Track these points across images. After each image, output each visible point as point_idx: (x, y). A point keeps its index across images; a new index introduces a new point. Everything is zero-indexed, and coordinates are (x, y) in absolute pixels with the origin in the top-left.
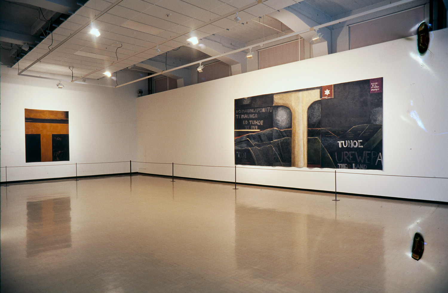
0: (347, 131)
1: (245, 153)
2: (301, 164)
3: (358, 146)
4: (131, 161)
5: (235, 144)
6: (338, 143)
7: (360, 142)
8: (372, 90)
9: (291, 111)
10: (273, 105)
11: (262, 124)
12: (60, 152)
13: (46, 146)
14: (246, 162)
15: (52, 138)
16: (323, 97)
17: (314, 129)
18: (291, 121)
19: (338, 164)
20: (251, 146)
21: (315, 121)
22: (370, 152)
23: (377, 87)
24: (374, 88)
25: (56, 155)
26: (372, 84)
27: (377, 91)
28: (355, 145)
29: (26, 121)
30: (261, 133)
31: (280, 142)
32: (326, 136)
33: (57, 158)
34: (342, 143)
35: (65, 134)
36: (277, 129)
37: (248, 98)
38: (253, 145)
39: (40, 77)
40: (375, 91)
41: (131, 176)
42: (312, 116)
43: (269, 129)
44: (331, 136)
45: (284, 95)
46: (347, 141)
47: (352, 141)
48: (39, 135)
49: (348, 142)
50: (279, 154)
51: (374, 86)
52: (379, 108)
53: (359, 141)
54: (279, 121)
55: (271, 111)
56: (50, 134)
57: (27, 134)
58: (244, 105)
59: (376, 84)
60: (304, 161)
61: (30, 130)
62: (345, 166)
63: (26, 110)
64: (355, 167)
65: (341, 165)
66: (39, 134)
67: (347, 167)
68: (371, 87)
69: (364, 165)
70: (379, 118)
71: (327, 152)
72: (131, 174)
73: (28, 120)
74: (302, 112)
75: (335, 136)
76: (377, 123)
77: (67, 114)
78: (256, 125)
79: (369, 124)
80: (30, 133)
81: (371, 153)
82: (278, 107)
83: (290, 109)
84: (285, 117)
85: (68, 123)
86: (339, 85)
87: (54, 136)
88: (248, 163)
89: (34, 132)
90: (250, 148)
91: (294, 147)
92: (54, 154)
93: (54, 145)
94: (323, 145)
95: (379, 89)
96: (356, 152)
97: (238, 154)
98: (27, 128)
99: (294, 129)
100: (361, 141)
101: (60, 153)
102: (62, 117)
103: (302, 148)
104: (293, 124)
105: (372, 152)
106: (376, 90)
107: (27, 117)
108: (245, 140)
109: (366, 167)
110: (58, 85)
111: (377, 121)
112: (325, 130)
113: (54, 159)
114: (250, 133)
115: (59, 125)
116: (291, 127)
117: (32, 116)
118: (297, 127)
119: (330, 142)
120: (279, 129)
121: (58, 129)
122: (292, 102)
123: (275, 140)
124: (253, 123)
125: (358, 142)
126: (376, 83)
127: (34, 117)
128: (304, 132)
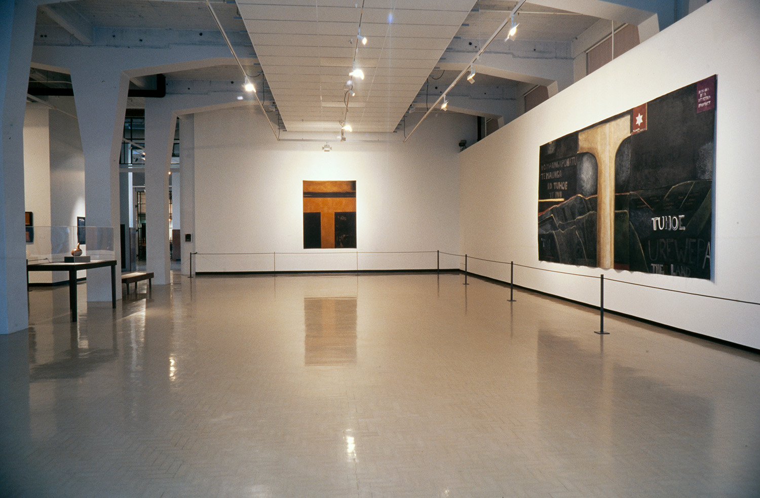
0: (664, 196)
1: (550, 240)
2: (607, 262)
3: (679, 228)
4: (438, 251)
5: (539, 224)
6: (653, 221)
7: (682, 219)
8: (699, 105)
9: (596, 161)
10: (578, 152)
11: (566, 189)
12: (344, 236)
13: (328, 228)
14: (550, 257)
15: (334, 217)
16: (634, 131)
17: (623, 194)
18: (597, 180)
19: (652, 264)
20: (555, 228)
21: (624, 178)
22: (694, 241)
23: (707, 98)
24: (702, 102)
25: (340, 240)
26: (700, 92)
27: (708, 106)
28: (675, 227)
29: (304, 197)
30: (565, 204)
31: (584, 221)
32: (638, 207)
33: (341, 244)
34: (657, 221)
35: (351, 211)
36: (582, 196)
37: (553, 142)
38: (557, 225)
39: (303, 140)
40: (704, 106)
41: (438, 274)
42: (620, 168)
43: (573, 197)
44: (642, 208)
45: (590, 131)
46: (663, 217)
47: (670, 216)
48: (319, 214)
49: (665, 218)
50: (583, 243)
51: (703, 97)
52: (710, 144)
53: (680, 216)
54: (584, 181)
55: (575, 164)
56: (332, 212)
57: (306, 213)
58: (549, 155)
59: (706, 92)
60: (611, 258)
61: (309, 207)
62: (661, 269)
63: (304, 182)
64: (674, 271)
65: (655, 267)
66: (318, 211)
67: (663, 272)
68: (698, 100)
69: (687, 268)
70: (709, 165)
71: (638, 239)
72: (438, 272)
73: (307, 194)
74: (610, 163)
75: (648, 207)
76: (707, 177)
77: (353, 184)
78: (561, 190)
79: (695, 180)
80: (309, 211)
81: (697, 242)
82: (583, 154)
83: (596, 159)
84: (591, 173)
85: (355, 197)
86: (655, 102)
87: (337, 214)
88: (552, 258)
89: (313, 210)
90: (554, 232)
91: (600, 231)
92: (337, 239)
93: (337, 226)
94: (632, 226)
95: (710, 102)
96: (675, 241)
97: (542, 242)
98: (305, 205)
99: (600, 196)
100: (683, 216)
101: (345, 238)
102: (347, 189)
103: (609, 232)
104: (598, 186)
105: (699, 240)
106: (706, 104)
107: (305, 191)
108: (549, 218)
109: (690, 271)
110: (323, 148)
111: (707, 173)
112: (636, 195)
113: (337, 245)
114: (555, 205)
115: (344, 200)
116: (596, 192)
117: (311, 189)
118: (603, 191)
119: (643, 219)
120: (584, 197)
121: (341, 205)
122: (598, 144)
123: (579, 217)
124: (557, 188)
125: (678, 218)
126: (706, 90)
127: (313, 191)
128: (611, 201)
